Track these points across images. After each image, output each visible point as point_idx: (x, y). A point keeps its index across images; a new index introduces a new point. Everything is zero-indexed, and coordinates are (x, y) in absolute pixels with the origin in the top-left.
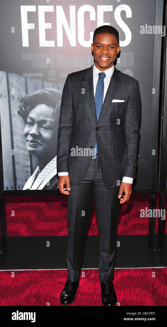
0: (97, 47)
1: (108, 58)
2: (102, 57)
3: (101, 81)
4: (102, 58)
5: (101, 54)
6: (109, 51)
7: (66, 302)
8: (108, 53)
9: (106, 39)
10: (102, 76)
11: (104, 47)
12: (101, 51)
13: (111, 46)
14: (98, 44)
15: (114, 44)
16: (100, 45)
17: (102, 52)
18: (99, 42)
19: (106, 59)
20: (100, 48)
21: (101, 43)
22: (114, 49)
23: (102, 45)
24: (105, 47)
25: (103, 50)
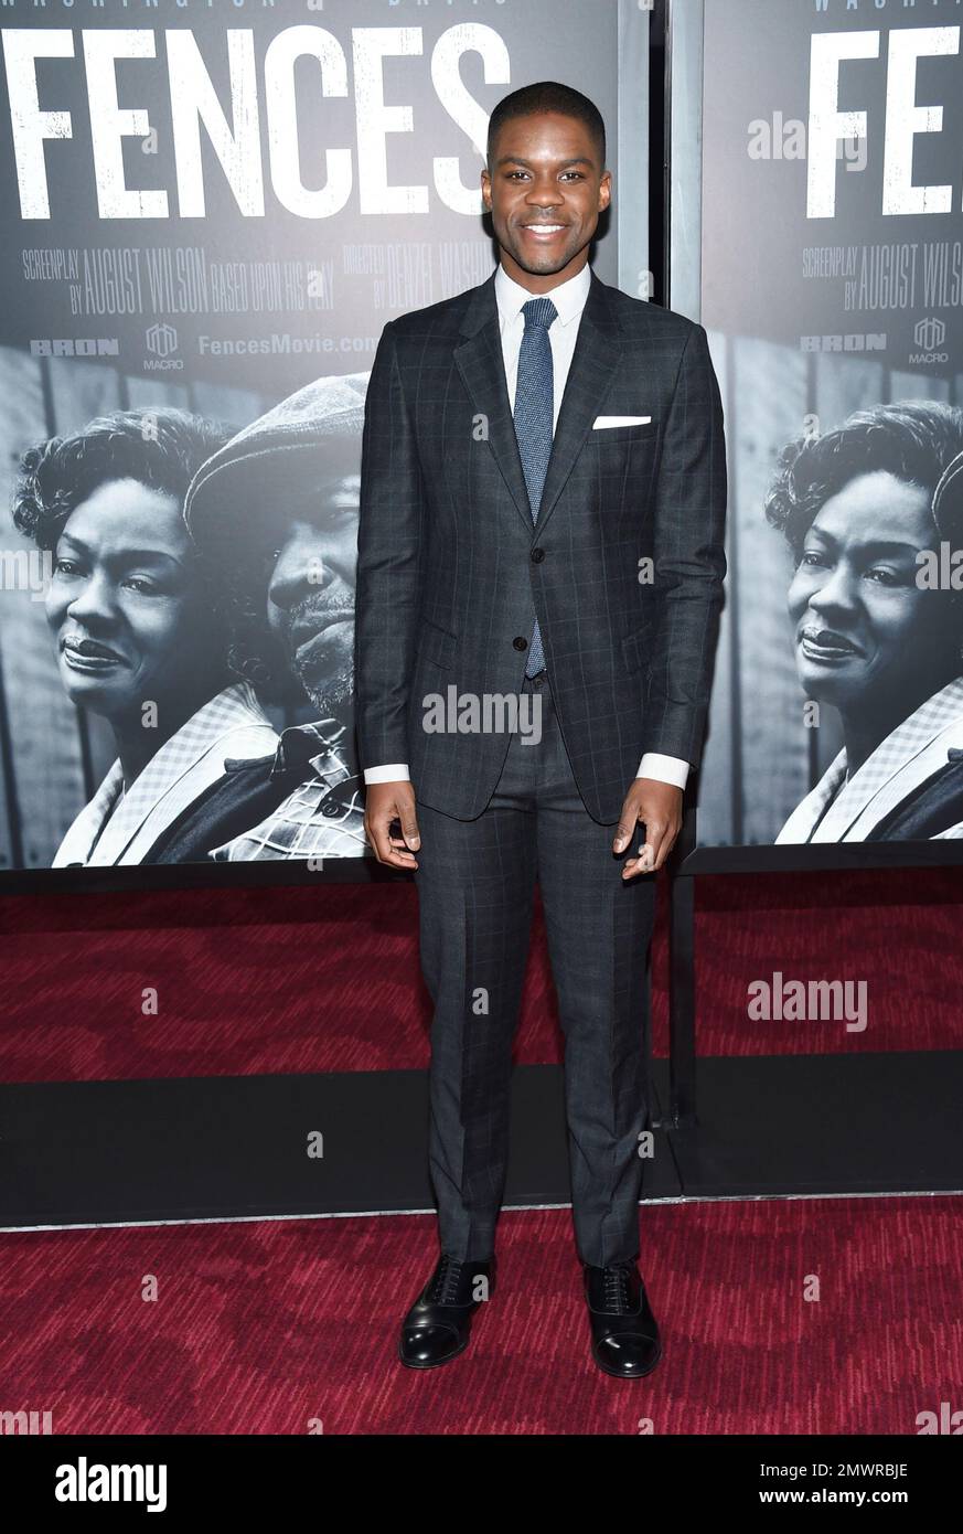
0: (509, 176)
1: (559, 228)
2: (531, 225)
3: (536, 339)
4: (534, 228)
5: (525, 209)
6: (563, 194)
7: (423, 1357)
8: (557, 201)
9: (544, 137)
10: (538, 316)
11: (538, 176)
12: (526, 197)
13: (572, 169)
14: (511, 164)
15: (583, 161)
16: (520, 169)
17: (533, 201)
18: (515, 154)
19: (549, 229)
20: (520, 184)
21: (523, 157)
22: (583, 186)
23: (526, 164)
24: (545, 172)
25: (534, 191)
